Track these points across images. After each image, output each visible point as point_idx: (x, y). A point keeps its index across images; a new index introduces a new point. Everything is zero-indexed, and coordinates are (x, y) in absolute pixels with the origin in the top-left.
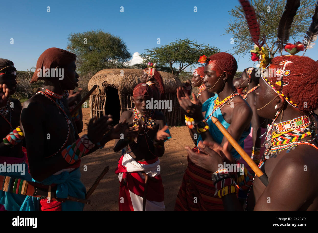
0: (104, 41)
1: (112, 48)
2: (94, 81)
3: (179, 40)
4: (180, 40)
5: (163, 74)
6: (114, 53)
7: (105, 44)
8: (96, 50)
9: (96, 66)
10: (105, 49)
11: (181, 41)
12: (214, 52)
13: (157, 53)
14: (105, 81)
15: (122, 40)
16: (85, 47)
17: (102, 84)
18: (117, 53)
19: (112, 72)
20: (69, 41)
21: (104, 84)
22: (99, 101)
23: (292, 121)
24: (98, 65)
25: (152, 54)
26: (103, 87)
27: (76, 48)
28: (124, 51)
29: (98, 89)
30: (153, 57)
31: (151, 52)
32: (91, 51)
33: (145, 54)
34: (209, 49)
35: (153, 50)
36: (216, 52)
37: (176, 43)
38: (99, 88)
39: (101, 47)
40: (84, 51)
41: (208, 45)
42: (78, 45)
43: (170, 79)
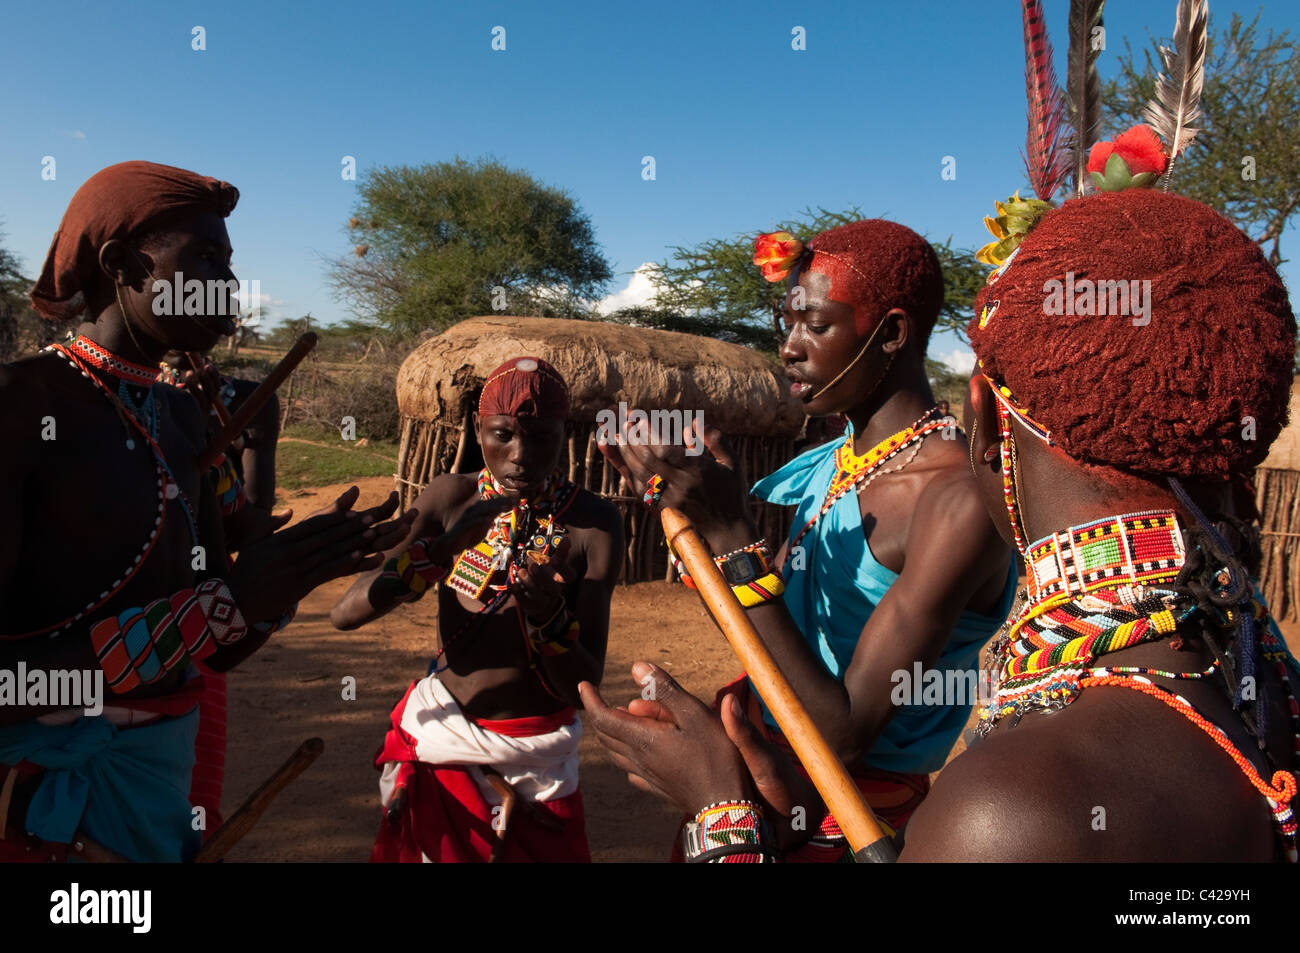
0: (503, 206)
1: (532, 236)
2: (421, 362)
3: (819, 215)
4: (824, 211)
5: (722, 349)
6: (539, 255)
7: (503, 217)
8: (466, 241)
9: (457, 306)
10: (502, 239)
11: (827, 219)
12: (972, 272)
13: (720, 267)
14: (466, 366)
15: (576, 206)
16: (420, 224)
17: (455, 376)
18: (551, 257)
19: (504, 329)
20: (359, 198)
21: (463, 378)
22: (435, 446)
23: (1063, 538)
24: (466, 304)
25: (698, 269)
26: (455, 387)
27: (388, 228)
28: (580, 251)
29: (436, 397)
30: (700, 280)
31: (692, 261)
32: (446, 241)
33: (666, 267)
34: (953, 260)
35: (700, 252)
36: (981, 273)
37: (804, 227)
38: (439, 393)
39: (488, 228)
40: (418, 241)
42: (393, 214)
43: (753, 373)
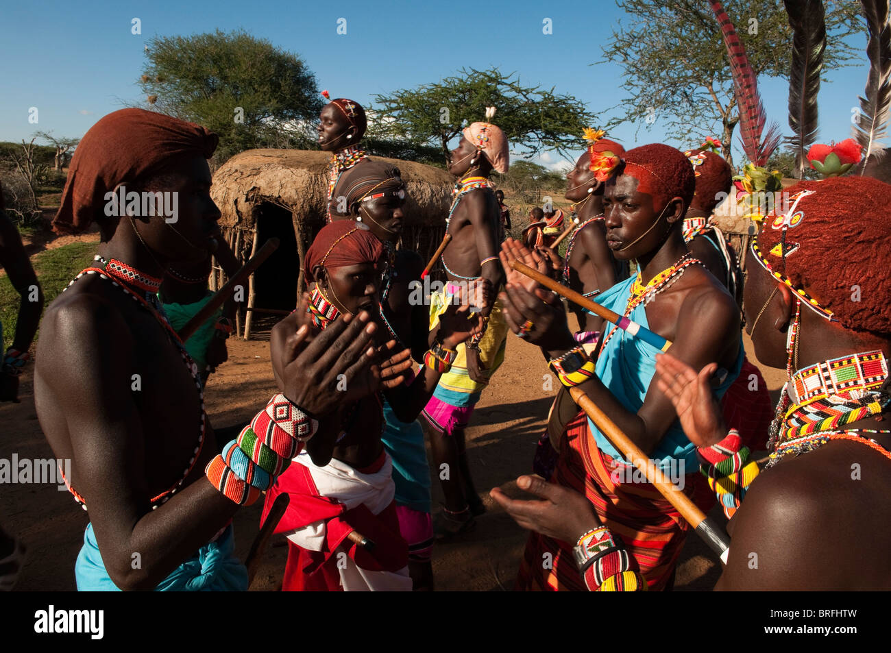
0: (253, 66)
1: (276, 87)
2: (221, 186)
3: (471, 73)
4: (473, 70)
5: (424, 170)
6: (282, 100)
7: (254, 73)
8: (228, 90)
9: (227, 137)
10: (254, 89)
11: (476, 75)
12: (566, 110)
13: (406, 108)
14: (254, 188)
15: (304, 65)
16: (194, 78)
17: (247, 195)
18: (291, 101)
19: (276, 160)
20: (147, 60)
21: (253, 196)
22: (236, 244)
23: (824, 366)
24: (232, 135)
25: (391, 110)
26: (248, 203)
27: (170, 82)
28: (309, 97)
29: (235, 210)
30: (394, 117)
31: (387, 104)
32: (214, 90)
33: (371, 108)
34: (554, 102)
35: (393, 98)
36: (571, 110)
37: (462, 81)
38: (237, 207)
39: (243, 81)
40: (192, 91)
41: (552, 91)
42: (174, 72)
